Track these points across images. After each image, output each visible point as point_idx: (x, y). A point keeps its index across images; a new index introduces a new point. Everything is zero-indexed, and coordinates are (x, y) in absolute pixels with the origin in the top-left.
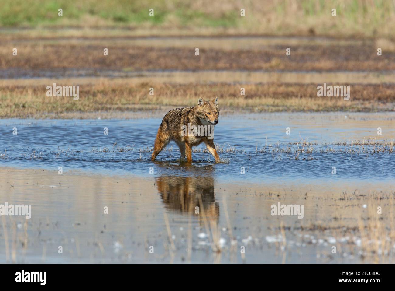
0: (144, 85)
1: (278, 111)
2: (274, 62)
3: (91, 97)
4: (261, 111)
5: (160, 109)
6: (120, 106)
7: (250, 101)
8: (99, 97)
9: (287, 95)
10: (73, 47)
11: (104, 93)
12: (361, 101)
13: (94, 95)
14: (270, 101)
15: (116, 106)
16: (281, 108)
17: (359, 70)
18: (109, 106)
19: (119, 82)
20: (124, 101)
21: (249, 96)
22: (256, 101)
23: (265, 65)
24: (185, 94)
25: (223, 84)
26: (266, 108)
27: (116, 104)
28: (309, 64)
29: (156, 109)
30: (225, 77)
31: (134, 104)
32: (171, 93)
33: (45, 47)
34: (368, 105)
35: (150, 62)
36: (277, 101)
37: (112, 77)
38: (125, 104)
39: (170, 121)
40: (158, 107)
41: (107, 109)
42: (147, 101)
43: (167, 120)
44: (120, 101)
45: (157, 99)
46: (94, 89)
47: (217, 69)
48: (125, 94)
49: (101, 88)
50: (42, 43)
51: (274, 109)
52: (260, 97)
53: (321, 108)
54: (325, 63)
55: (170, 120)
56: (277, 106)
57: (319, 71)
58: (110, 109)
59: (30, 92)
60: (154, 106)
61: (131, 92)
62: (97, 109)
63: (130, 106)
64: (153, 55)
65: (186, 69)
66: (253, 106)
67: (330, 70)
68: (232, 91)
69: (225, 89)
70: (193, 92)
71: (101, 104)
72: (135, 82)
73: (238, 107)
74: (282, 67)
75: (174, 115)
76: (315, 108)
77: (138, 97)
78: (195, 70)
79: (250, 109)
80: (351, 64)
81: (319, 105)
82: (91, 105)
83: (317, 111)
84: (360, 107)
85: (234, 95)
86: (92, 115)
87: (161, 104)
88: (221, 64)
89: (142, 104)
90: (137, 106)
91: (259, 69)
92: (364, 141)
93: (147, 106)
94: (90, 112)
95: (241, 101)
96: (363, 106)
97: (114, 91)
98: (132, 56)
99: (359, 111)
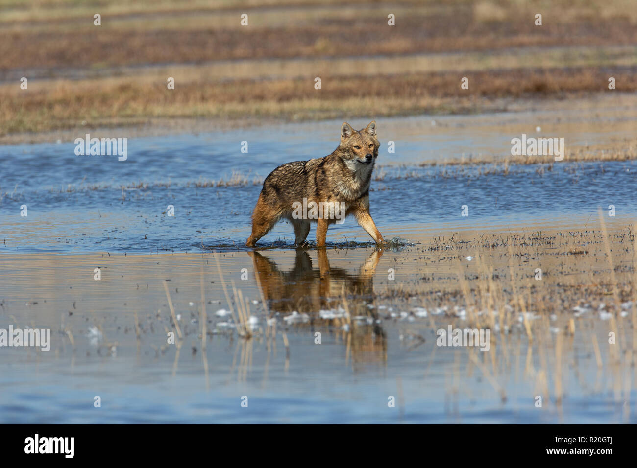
0: (123, 89)
1: (329, 118)
2: (320, 44)
3: (45, 110)
4: (303, 120)
5: (150, 124)
6: (90, 121)
7: (286, 106)
8: (58, 110)
9: (342, 94)
11: (65, 102)
12: (456, 98)
13: (50, 106)
14: (316, 104)
15: (83, 122)
16: (333, 114)
17: (450, 50)
18: (72, 122)
19: (86, 85)
20: (94, 113)
21: (284, 97)
22: (295, 104)
23: (307, 50)
24: (186, 100)
25: (244, 82)
26: (310, 114)
27: (84, 118)
28: (373, 46)
29: (143, 124)
30: (244, 70)
31: (110, 116)
32: (166, 99)
34: (466, 103)
35: (130, 53)
36: (327, 104)
37: (75, 79)
38: (95, 118)
39: (284, 187)
40: (146, 120)
41: (70, 128)
42: (129, 112)
43: (276, 185)
44: (90, 114)
45: (145, 109)
46: (50, 97)
47: (234, 59)
48: (97, 104)
49: (59, 96)
51: (323, 115)
52: (301, 98)
53: (394, 111)
54: (399, 43)
55: (282, 184)
56: (328, 110)
57: (389, 54)
58: (74, 126)
60: (141, 119)
61: (105, 100)
62: (54, 128)
63: (105, 121)
64: (136, 42)
65: (186, 61)
66: (291, 113)
67: (405, 53)
68: (257, 90)
69: (247, 89)
70: (198, 95)
71: (61, 119)
72: (110, 84)
73: (266, 116)
74: (332, 50)
75: (289, 175)
76: (385, 110)
77: (116, 106)
78: (201, 61)
79: (286, 117)
80: (439, 42)
81: (391, 107)
82: (46, 122)
83: (389, 116)
84: (454, 107)
85: (261, 98)
86: (48, 137)
87: (151, 115)
88: (239, 51)
89: (123, 116)
90: (115, 121)
91: (296, 56)
92: (463, 160)
93: (130, 120)
94: (45, 132)
95: (272, 106)
96: (460, 106)
97: (79, 99)
98: (105, 46)
99: (453, 113)
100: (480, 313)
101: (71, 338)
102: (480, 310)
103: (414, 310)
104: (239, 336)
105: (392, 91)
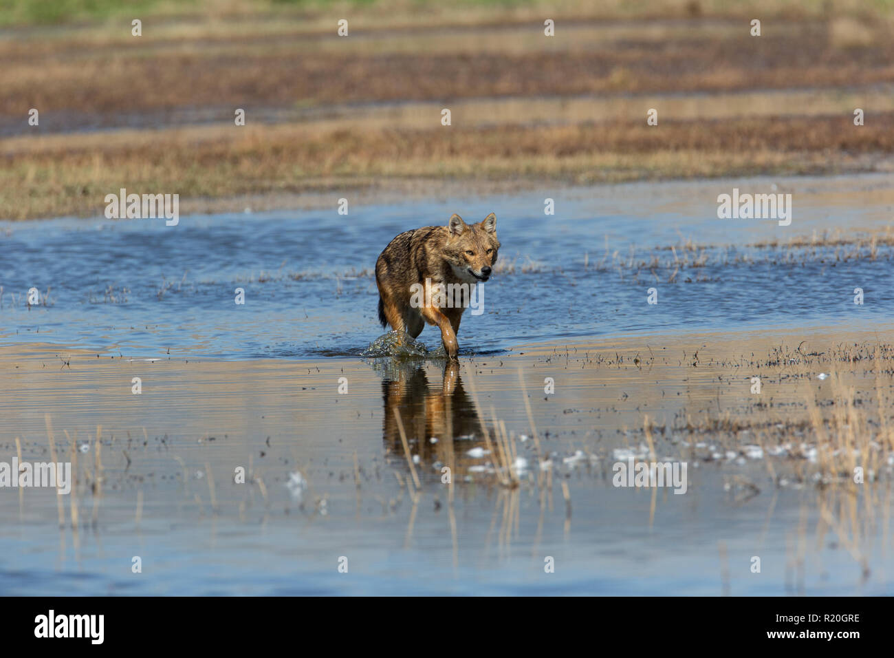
0: (340, 136)
1: (629, 180)
2: (617, 76)
3: (228, 166)
4: (592, 182)
5: (377, 186)
6: (290, 181)
7: (569, 162)
8: (246, 166)
9: (647, 146)
10: (186, 62)
11: (256, 155)
12: (805, 153)
13: (235, 160)
14: (611, 159)
15: (282, 184)
16: (635, 174)
17: (798, 85)
18: (266, 183)
19: (285, 131)
20: (298, 171)
21: (566, 150)
22: (581, 160)
23: (597, 84)
24: (429, 152)
25: (510, 128)
26: (603, 174)
27: (283, 178)
28: (691, 78)
29: (368, 186)
30: (513, 111)
31: (321, 176)
32: (400, 151)
33: (126, 63)
34: (820, 160)
35: (350, 86)
36: (627, 160)
37: (270, 122)
38: (299, 178)
39: (394, 260)
40: (372, 181)
41: (263, 191)
42: (348, 169)
43: (388, 257)
44: (293, 172)
45: (370, 165)
46: (234, 148)
47: (495, 96)
48: (302, 157)
49: (248, 146)
50: (118, 56)
51: (621, 175)
52: (589, 151)
53: (720, 170)
54: (725, 75)
55: (393, 256)
56: (627, 169)
57: (714, 91)
58: (270, 189)
59: (97, 160)
60: (364, 180)
61: (313, 151)
62: (241, 192)
63: (313, 182)
64: (358, 71)
65: (428, 97)
66: (576, 172)
67: (735, 89)
68: (528, 140)
69: (515, 137)
70: (446, 145)
71: (251, 179)
72: (321, 130)
73: (541, 176)
74: (633, 84)
76: (706, 169)
77: (329, 161)
78: (449, 99)
79: (568, 178)
80: (781, 74)
81: (716, 165)
82: (229, 182)
83: (713, 176)
84: (803, 164)
85: (534, 150)
86: (234, 203)
87: (378, 174)
88: (504, 85)
89: (339, 175)
90: (328, 182)
91: (584, 92)
92: (815, 239)
93: (350, 181)
94: (227, 197)
95: (549, 162)
96: (809, 163)
97: (277, 151)
98: (313, 77)
99: (801, 173)
100: (836, 453)
101: (263, 488)
102: (836, 448)
103: (745, 448)
104: (502, 485)
105: (717, 141)
